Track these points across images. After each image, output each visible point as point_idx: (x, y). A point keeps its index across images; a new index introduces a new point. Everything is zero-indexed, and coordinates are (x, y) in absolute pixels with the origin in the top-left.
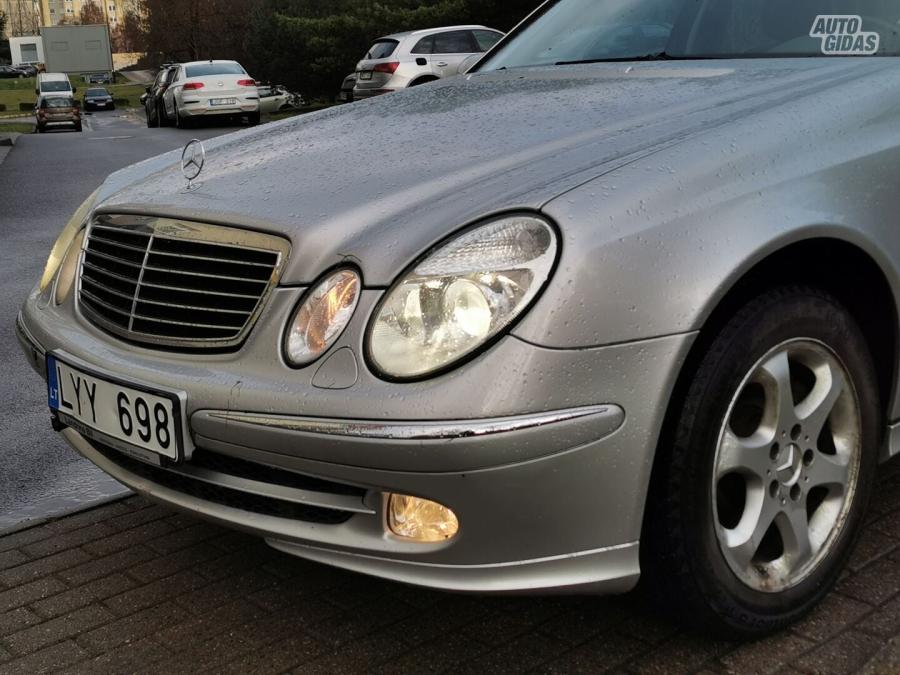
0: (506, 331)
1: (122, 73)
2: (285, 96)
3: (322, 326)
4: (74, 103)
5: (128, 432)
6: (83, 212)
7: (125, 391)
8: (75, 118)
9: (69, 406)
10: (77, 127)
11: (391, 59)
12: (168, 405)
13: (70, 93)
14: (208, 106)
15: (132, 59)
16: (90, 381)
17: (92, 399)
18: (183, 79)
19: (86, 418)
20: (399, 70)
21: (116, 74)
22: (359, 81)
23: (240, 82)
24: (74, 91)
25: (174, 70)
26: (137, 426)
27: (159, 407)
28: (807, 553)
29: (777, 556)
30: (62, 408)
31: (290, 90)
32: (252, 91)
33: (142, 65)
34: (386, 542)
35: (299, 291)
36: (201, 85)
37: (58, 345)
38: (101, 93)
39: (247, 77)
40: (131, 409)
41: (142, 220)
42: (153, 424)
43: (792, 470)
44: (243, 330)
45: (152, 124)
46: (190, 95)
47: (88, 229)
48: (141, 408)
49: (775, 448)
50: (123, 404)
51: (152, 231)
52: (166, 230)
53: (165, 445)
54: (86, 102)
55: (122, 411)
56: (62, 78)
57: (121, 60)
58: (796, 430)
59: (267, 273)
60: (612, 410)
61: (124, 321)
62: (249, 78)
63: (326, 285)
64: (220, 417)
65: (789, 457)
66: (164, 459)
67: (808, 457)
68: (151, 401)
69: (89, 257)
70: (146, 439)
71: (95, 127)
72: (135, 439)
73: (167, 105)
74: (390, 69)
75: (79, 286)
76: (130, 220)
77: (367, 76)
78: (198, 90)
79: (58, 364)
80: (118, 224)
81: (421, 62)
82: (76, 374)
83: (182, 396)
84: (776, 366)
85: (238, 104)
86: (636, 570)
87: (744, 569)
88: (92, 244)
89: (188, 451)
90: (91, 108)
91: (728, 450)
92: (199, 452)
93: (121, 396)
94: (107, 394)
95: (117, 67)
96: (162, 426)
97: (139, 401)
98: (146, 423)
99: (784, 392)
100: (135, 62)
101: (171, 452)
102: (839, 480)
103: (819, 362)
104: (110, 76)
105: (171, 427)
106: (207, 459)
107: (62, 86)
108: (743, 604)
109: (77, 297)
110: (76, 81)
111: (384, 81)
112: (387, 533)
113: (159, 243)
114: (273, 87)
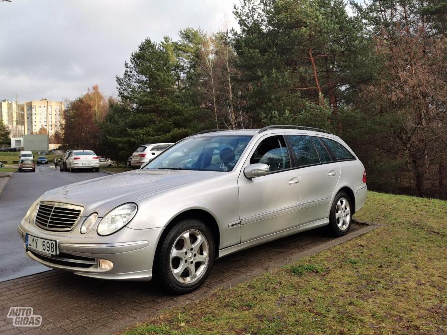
0: (125, 226)
1: (53, 151)
2: (110, 162)
3: (90, 225)
4: (33, 161)
5: (44, 250)
6: (38, 201)
7: (44, 240)
8: (33, 167)
9: (31, 245)
10: (33, 170)
11: (144, 153)
12: (54, 243)
13: (32, 158)
14: (81, 165)
15: (57, 146)
16: (36, 239)
17: (36, 243)
18: (74, 156)
19: (34, 248)
20: (146, 156)
21: (50, 152)
22: (133, 159)
23: (94, 158)
24: (34, 157)
25: (70, 153)
26: (47, 248)
27: (52, 243)
28: (195, 276)
29: (188, 277)
30: (29, 246)
31: (112, 160)
32: (98, 161)
33: (60, 149)
34: (99, 270)
35: (85, 218)
36: (80, 158)
37: (29, 232)
38: (44, 158)
39: (96, 156)
40: (45, 244)
41: (52, 203)
42: (50, 247)
43: (191, 258)
44: (72, 227)
45: (61, 170)
46: (76, 162)
47: (39, 205)
48: (48, 244)
49: (186, 253)
50: (44, 243)
51: (54, 205)
52: (57, 205)
53: (53, 252)
54: (37, 161)
55: (44, 245)
56: (30, 153)
57: (52, 147)
58: (192, 249)
59: (78, 215)
60: (147, 242)
61: (46, 225)
62: (97, 157)
63: (92, 216)
64: (66, 245)
65: (190, 254)
66: (52, 255)
67: (195, 255)
68: (50, 242)
69: (39, 212)
70: (48, 251)
71: (41, 171)
72: (46, 251)
73: (67, 164)
74: (143, 156)
75: (35, 218)
76: (50, 203)
77: (136, 157)
78: (79, 160)
79: (29, 235)
80: (46, 204)
81: (154, 154)
82: (33, 237)
83: (58, 241)
84: (186, 235)
85: (92, 165)
86: (151, 276)
87: (179, 278)
88: (40, 209)
89: (58, 253)
90: (39, 163)
91: (174, 252)
92: (60, 253)
93: (44, 241)
94: (40, 241)
95: (50, 149)
96: (52, 247)
97: (48, 242)
98: (49, 247)
99: (188, 242)
100: (57, 148)
101: (54, 253)
102: (203, 260)
103: (198, 235)
104: (48, 152)
105: (54, 248)
106: (62, 255)
107: (29, 156)
108: (178, 286)
109: (35, 220)
110: (35, 154)
111: (141, 160)
112: (99, 268)
113: (56, 208)
114: (106, 159)
